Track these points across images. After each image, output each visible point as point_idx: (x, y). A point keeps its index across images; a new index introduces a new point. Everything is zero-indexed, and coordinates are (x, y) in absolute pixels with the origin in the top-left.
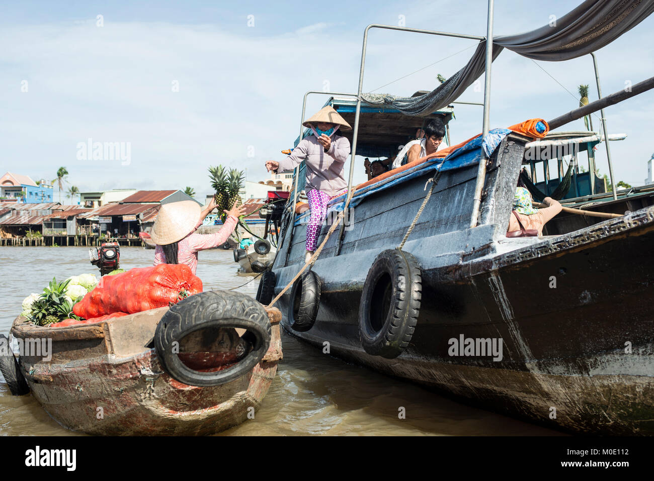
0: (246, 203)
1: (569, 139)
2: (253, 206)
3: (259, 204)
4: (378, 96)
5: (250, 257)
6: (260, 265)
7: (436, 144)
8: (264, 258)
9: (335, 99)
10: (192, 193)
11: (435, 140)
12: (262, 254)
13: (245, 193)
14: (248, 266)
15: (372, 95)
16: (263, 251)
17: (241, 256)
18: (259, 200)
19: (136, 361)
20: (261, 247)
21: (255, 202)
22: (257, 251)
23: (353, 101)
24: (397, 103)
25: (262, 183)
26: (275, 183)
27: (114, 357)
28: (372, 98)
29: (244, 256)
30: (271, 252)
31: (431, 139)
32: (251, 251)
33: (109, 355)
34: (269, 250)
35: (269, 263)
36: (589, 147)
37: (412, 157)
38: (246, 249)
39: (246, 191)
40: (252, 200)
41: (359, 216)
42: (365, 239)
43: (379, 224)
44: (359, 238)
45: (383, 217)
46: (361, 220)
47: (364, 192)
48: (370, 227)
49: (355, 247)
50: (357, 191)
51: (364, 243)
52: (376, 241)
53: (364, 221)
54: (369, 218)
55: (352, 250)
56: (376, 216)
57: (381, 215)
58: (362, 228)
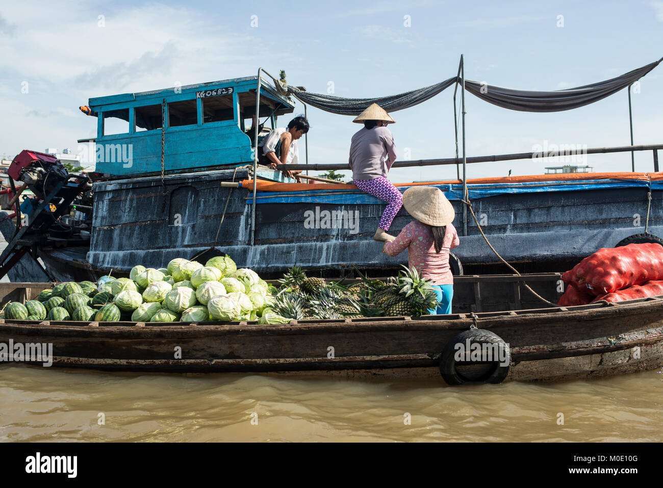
41: (495, 206)
42: (528, 224)
43: (548, 214)
44: (512, 223)
45: (553, 210)
46: (503, 209)
47: (493, 187)
48: (530, 216)
49: (508, 229)
50: (470, 185)
51: (528, 227)
52: (554, 226)
53: (511, 210)
54: (524, 209)
55: (499, 231)
56: (539, 208)
57: (549, 208)
58: (512, 216)
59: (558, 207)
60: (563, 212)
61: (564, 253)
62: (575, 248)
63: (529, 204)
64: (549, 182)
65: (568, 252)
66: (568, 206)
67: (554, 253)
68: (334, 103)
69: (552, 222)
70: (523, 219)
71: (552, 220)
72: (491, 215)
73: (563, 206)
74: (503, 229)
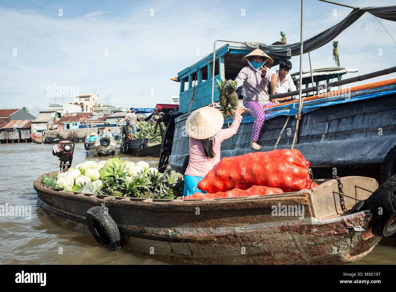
0: (64, 116)
1: (332, 71)
2: (68, 117)
3: (72, 116)
4: (255, 44)
5: (97, 148)
6: (103, 152)
7: (286, 73)
8: (106, 149)
9: (230, 45)
10: (27, 110)
11: (285, 70)
12: (105, 146)
13: (63, 110)
14: (96, 153)
15: (252, 43)
16: (106, 144)
17: (90, 147)
18: (72, 114)
19: (346, 221)
20: (104, 142)
21: (69, 115)
22: (102, 144)
23: (240, 47)
24: (271, 48)
25: (71, 104)
26: (79, 104)
27: (316, 220)
28: (252, 45)
29: (93, 147)
30: (110, 145)
31: (283, 70)
32: (98, 144)
33: (312, 218)
34: (109, 144)
35: (109, 152)
36: (339, 76)
37: (273, 82)
38: (94, 143)
39: (64, 109)
40: (68, 114)
41: (318, 118)
42: (336, 133)
43: (352, 123)
44: (326, 132)
45: (356, 118)
46: (322, 120)
47: (319, 102)
48: (339, 125)
49: (322, 138)
50: (305, 102)
51: (336, 135)
52: (354, 134)
53: (327, 121)
54: (335, 119)
55: (317, 140)
56: (346, 117)
57: (353, 117)
58: (327, 126)
59: (361, 115)
60: (363, 120)
61: (353, 159)
62: (362, 155)
63: (340, 114)
64: (357, 93)
65: (356, 159)
66: (368, 113)
67: (346, 159)
68: (283, 49)
69: (353, 130)
70: (334, 128)
71: (354, 128)
72: (314, 126)
73: (364, 114)
74: (319, 137)
